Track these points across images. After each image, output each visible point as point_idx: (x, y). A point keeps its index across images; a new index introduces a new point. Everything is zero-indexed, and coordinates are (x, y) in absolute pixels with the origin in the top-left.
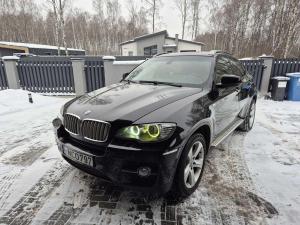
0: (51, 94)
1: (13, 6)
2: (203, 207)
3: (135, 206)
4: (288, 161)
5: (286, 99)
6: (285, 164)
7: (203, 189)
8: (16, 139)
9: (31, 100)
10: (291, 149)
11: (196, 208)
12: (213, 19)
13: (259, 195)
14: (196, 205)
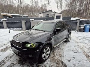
0: (16, 30)
1: (7, 3)
2: (47, 65)
3: (30, 64)
4: (76, 52)
5: (84, 31)
6: (75, 52)
7: (49, 60)
8: (3, 44)
9: (9, 32)
10: (79, 48)
11: (45, 65)
12: (66, 6)
13: (64, 61)
14: (46, 64)
